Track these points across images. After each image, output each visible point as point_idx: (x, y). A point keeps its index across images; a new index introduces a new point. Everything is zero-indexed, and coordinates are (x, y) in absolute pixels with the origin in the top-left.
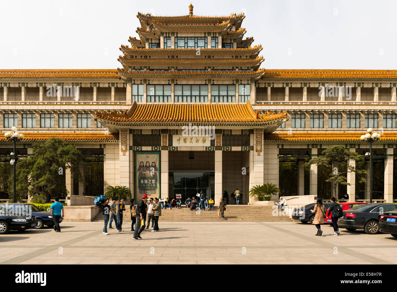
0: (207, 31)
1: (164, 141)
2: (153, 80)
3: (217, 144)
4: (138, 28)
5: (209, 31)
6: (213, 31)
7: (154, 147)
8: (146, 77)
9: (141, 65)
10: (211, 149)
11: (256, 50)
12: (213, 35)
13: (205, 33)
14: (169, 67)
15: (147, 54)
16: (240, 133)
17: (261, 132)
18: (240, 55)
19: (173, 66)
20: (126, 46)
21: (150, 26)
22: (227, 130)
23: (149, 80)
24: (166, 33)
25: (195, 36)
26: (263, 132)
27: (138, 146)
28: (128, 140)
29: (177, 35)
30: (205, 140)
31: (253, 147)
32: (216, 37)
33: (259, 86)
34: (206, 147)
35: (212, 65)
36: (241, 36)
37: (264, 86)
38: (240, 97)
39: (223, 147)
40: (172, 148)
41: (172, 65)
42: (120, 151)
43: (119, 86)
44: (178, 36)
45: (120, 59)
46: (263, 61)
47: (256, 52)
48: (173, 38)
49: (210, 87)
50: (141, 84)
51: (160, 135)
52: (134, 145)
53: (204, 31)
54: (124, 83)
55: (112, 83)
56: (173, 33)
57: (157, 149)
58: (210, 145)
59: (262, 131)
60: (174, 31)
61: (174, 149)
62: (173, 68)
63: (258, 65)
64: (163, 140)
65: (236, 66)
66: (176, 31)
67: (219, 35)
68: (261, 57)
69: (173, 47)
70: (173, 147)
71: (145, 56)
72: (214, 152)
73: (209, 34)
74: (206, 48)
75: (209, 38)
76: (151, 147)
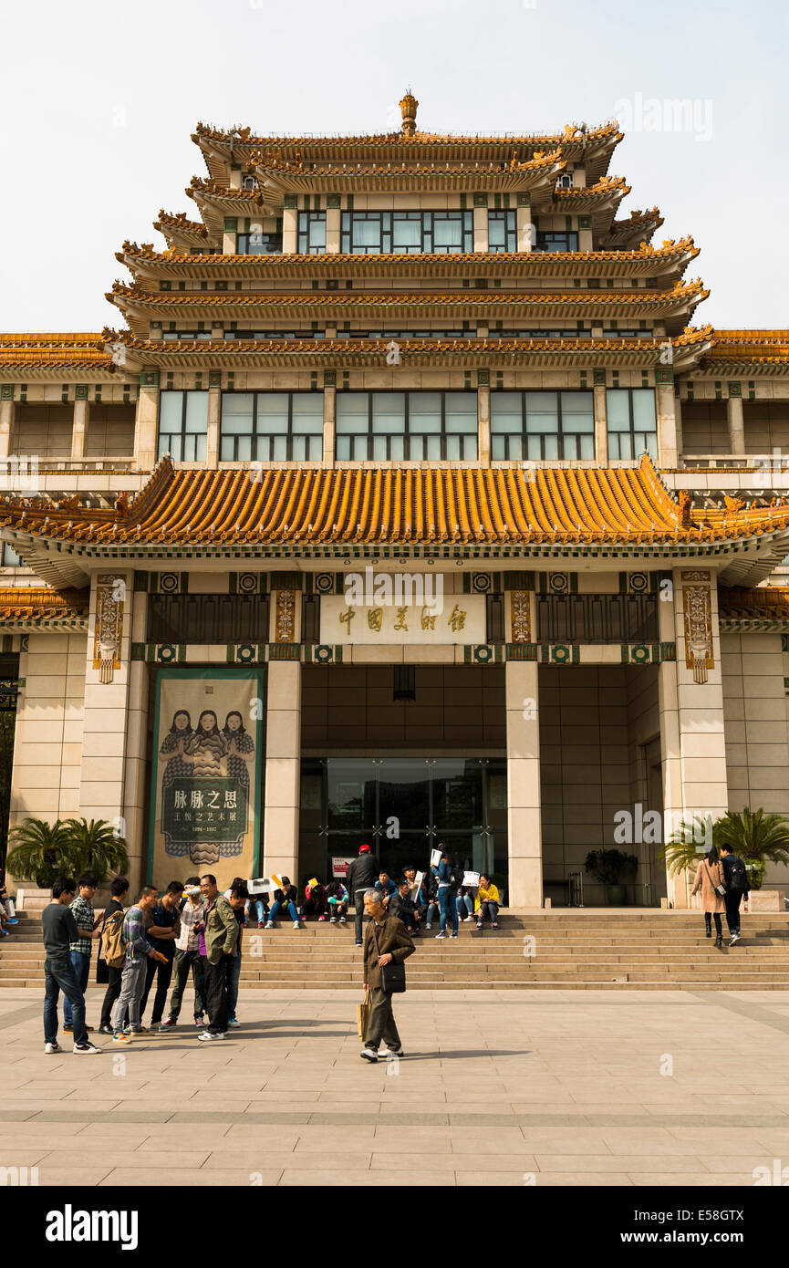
0: (473, 187)
1: (283, 623)
2: (247, 375)
3: (515, 636)
4: (195, 178)
5: (479, 187)
6: (497, 187)
7: (237, 647)
8: (219, 364)
9: (201, 316)
10: (490, 655)
11: (673, 257)
12: (498, 201)
13: (463, 197)
14: (314, 324)
15: (227, 276)
16: (616, 589)
17: (706, 583)
18: (608, 277)
19: (333, 319)
20: (143, 246)
21: (242, 173)
22: (555, 573)
23: (231, 375)
24: (307, 198)
25: (423, 207)
26: (713, 584)
27: (167, 643)
28: (127, 619)
29: (350, 202)
30: (462, 619)
31: (673, 646)
32: (507, 210)
33: (691, 394)
34: (467, 648)
35: (494, 315)
36: (609, 205)
37: (714, 397)
38: (613, 438)
39: (540, 647)
40: (317, 652)
41: (330, 316)
42: (90, 665)
43: (106, 397)
44: (356, 206)
45: (118, 294)
46: (704, 299)
47: (671, 264)
48: (333, 216)
49: (484, 398)
50: (198, 389)
51: (265, 597)
52: (152, 637)
53: (461, 188)
54: (127, 387)
55: (78, 387)
56: (334, 199)
57: (253, 655)
58: (482, 640)
59: (709, 579)
60: (339, 191)
61: (323, 654)
62: (331, 325)
63: (685, 315)
64: (278, 617)
65: (593, 318)
66: (347, 188)
67: (520, 203)
68: (695, 281)
69: (333, 249)
70: (322, 647)
71: (217, 283)
72: (500, 669)
73: (481, 200)
74: (468, 250)
75: (481, 215)
76: (226, 646)
